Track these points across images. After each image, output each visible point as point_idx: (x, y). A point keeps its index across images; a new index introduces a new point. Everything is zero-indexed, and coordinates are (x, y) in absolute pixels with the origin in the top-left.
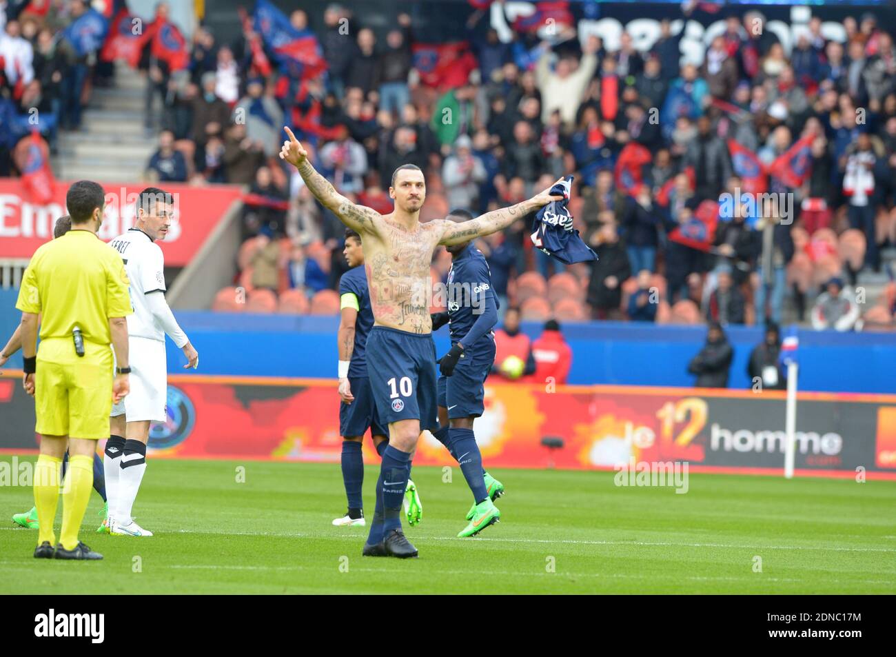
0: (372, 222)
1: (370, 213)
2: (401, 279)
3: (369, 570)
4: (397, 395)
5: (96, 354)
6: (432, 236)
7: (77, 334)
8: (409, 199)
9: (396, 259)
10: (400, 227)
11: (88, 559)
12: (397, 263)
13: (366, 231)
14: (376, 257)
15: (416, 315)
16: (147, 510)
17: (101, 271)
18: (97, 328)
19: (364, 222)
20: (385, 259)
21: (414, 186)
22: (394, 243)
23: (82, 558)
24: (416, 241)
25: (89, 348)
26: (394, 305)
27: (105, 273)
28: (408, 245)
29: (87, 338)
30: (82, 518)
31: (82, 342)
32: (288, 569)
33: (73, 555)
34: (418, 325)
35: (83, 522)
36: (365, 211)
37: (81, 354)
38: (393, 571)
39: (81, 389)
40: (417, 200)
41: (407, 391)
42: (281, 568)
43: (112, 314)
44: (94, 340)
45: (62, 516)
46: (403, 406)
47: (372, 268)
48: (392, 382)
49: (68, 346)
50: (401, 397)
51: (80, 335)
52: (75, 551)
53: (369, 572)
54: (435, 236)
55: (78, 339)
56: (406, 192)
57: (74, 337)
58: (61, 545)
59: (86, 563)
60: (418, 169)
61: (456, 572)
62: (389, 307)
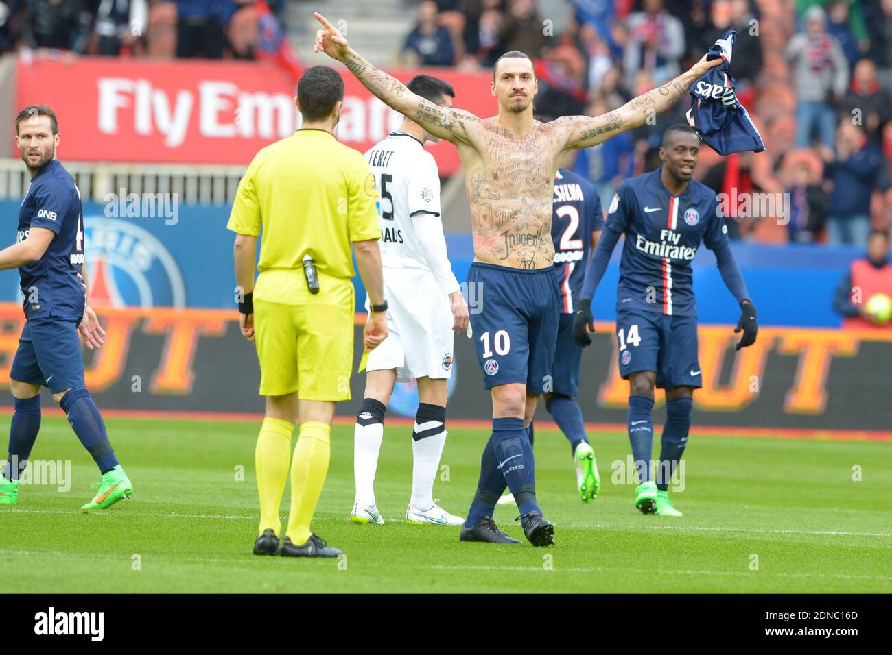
0: (463, 127)
1: (462, 117)
2: (502, 202)
3: (689, 572)
4: (490, 354)
5: (333, 290)
6: (552, 142)
7: (308, 264)
8: (511, 96)
9: (496, 177)
10: (506, 134)
11: (324, 556)
12: (496, 182)
13: (459, 139)
14: (474, 175)
15: (526, 246)
16: (401, 493)
17: (341, 181)
18: (336, 256)
19: (453, 128)
20: (483, 177)
21: (517, 78)
22: (493, 155)
23: (316, 555)
24: (526, 151)
25: (324, 282)
26: (495, 235)
27: (346, 184)
28: (512, 156)
29: (321, 270)
30: (315, 504)
31: (315, 275)
32: (584, 570)
33: (304, 551)
34: (528, 258)
35: (316, 508)
36: (455, 114)
37: (314, 291)
38: (720, 573)
39: (314, 336)
40: (521, 97)
41: (502, 348)
42: (574, 570)
43: (354, 238)
44: (331, 272)
45: (289, 501)
46: (498, 368)
47: (471, 189)
48: (485, 337)
49: (296, 281)
50: (495, 356)
51: (312, 265)
52: (306, 546)
53: (690, 575)
54: (555, 141)
55: (310, 271)
56: (507, 87)
57: (305, 268)
58: (288, 539)
59: (320, 562)
60: (523, 57)
61: (803, 576)
62: (489, 238)
